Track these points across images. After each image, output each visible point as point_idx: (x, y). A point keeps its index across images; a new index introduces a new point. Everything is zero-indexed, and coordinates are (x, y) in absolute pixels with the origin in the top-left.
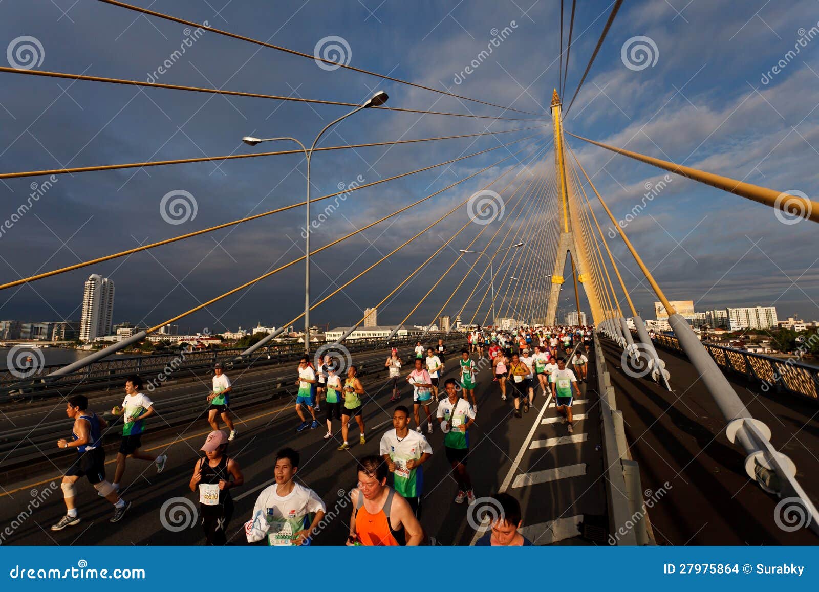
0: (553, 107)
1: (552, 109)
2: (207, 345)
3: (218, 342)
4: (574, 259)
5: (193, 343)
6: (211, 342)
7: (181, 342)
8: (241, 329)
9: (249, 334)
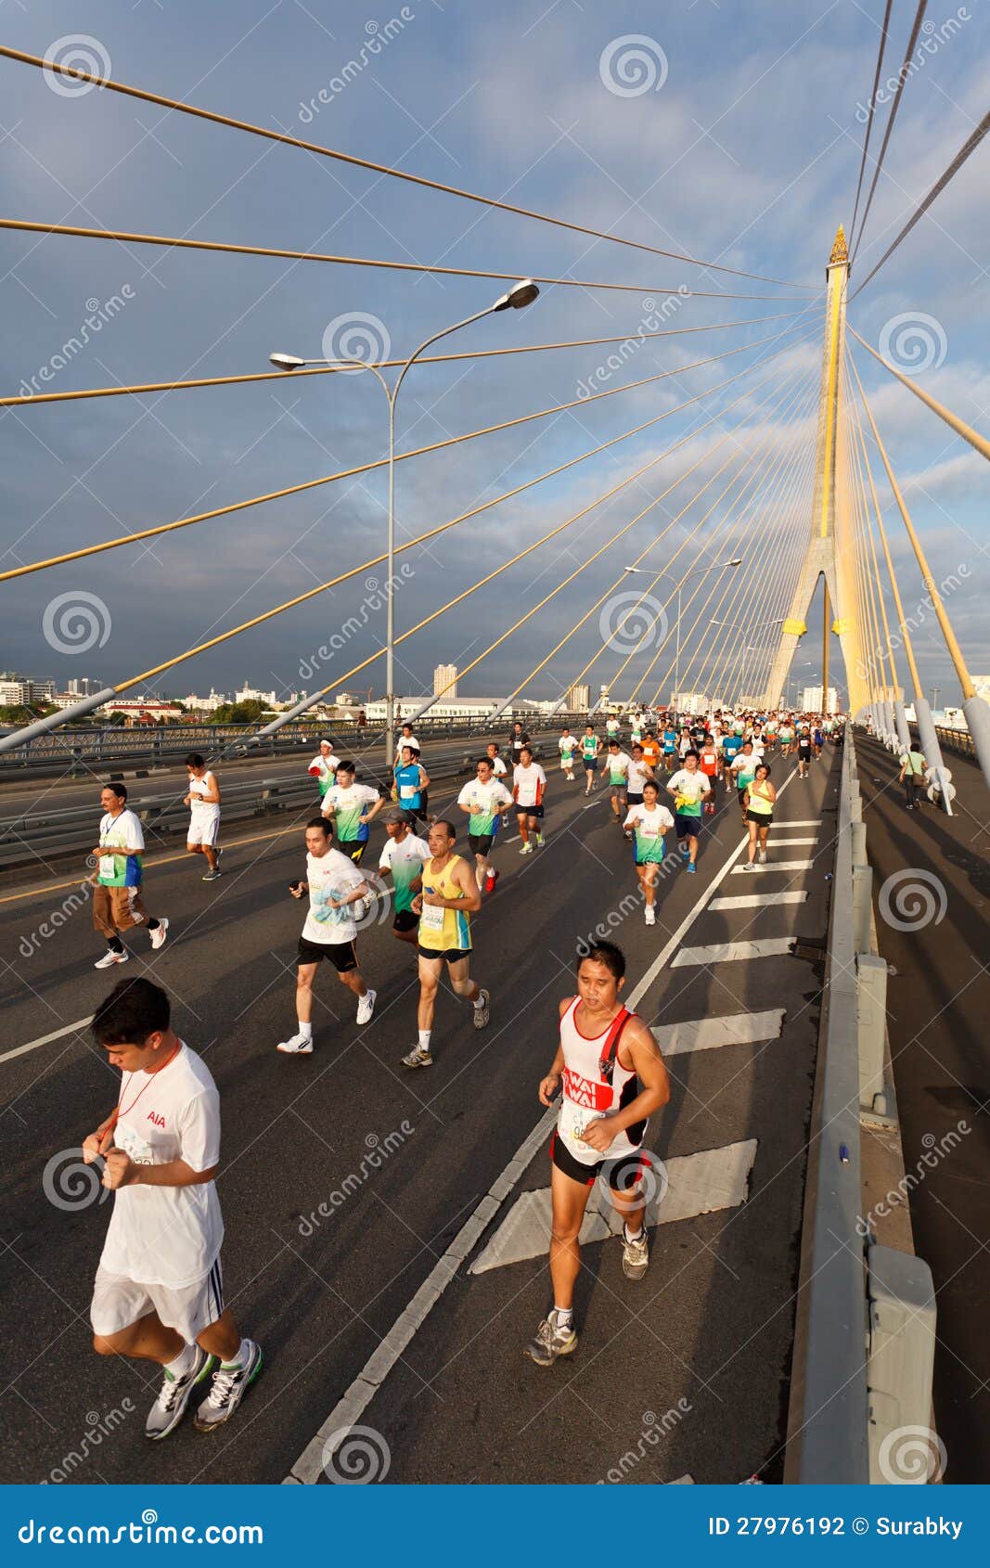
0: (833, 267)
1: (830, 271)
2: (158, 719)
3: (176, 713)
4: (831, 589)
5: (134, 713)
6: (164, 713)
7: (112, 711)
8: (215, 693)
9: (229, 702)
